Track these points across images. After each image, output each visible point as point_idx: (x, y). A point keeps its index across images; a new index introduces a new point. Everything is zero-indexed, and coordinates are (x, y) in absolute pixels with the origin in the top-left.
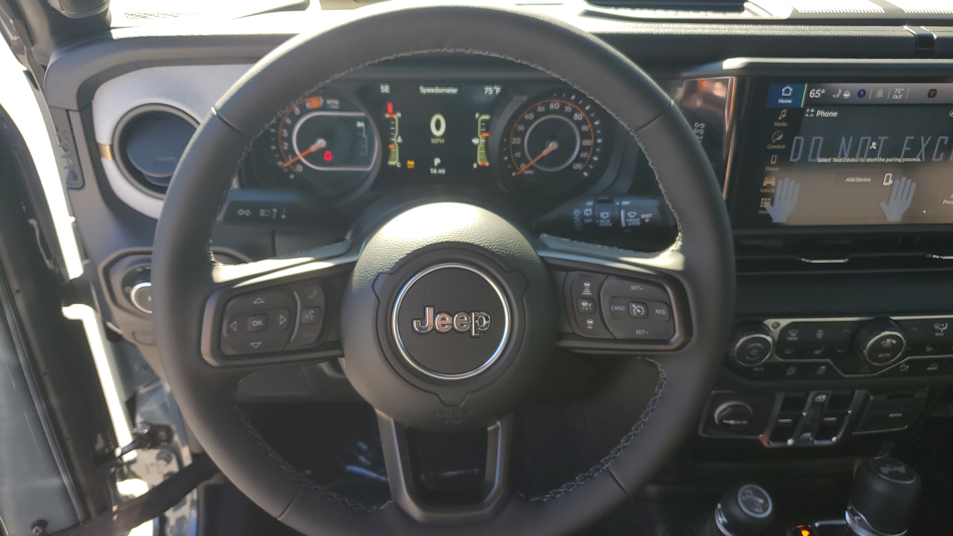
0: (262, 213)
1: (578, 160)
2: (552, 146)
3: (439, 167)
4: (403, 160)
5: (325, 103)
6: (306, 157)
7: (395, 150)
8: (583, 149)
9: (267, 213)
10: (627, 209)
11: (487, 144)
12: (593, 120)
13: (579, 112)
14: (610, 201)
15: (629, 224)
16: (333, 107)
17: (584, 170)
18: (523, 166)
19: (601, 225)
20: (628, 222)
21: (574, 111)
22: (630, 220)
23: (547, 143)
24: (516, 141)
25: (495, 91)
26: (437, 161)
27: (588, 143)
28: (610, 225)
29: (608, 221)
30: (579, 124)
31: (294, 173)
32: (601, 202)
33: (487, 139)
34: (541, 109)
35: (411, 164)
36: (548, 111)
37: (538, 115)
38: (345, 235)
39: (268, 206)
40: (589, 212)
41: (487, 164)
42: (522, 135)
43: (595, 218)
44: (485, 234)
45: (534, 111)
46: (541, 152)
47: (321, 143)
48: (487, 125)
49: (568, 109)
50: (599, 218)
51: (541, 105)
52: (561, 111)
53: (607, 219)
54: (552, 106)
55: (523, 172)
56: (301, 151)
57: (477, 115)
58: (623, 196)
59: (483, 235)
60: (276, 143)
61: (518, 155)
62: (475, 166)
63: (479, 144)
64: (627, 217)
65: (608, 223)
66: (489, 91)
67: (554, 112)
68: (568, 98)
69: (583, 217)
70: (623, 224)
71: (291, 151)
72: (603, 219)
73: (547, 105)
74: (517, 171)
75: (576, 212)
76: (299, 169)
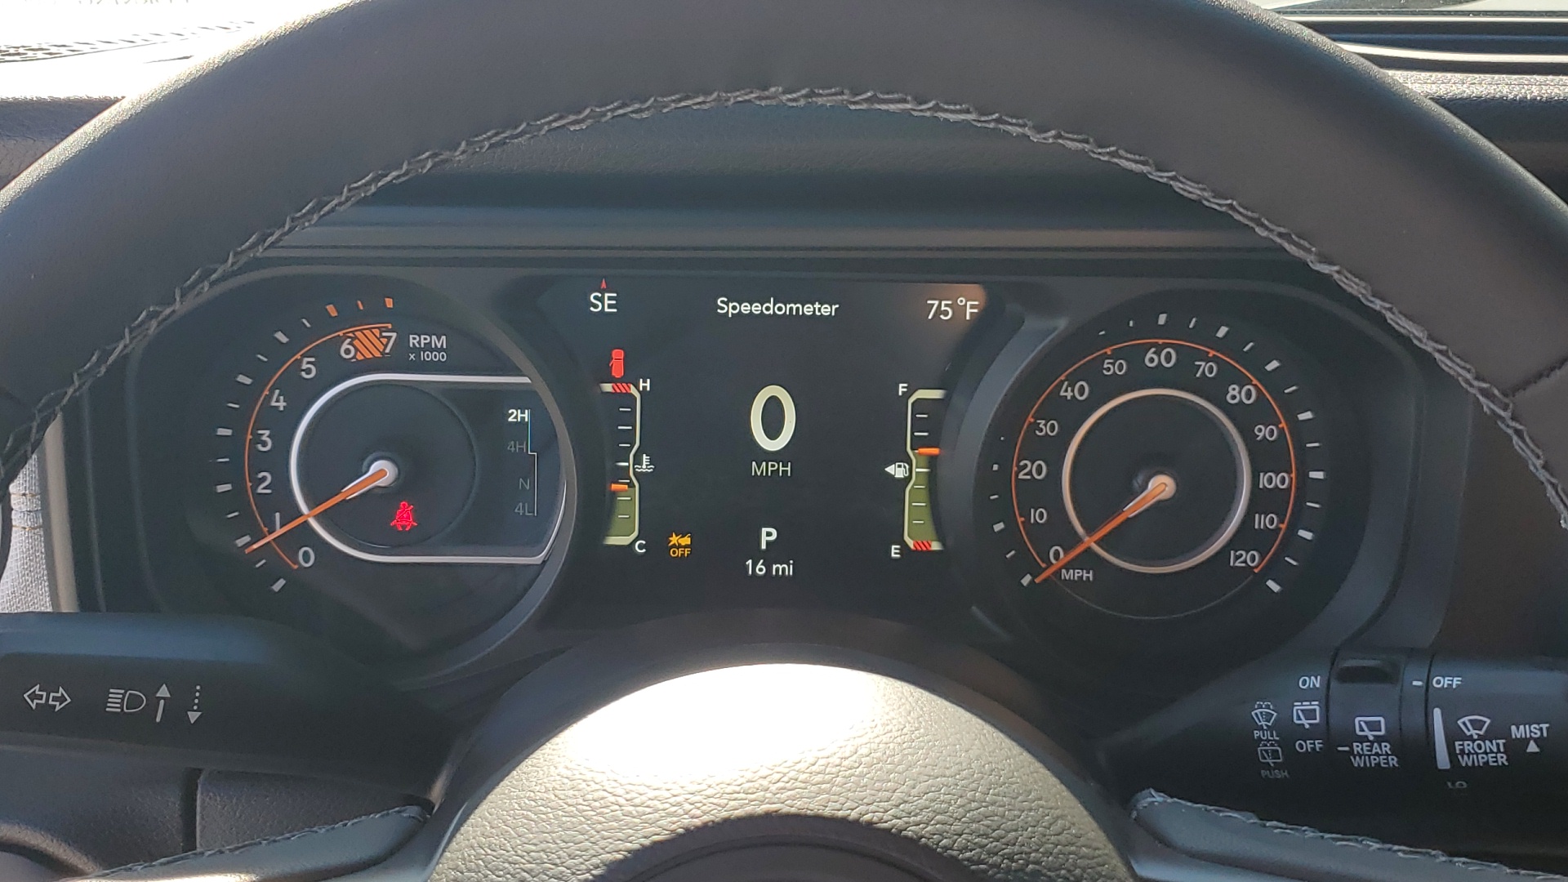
0: (115, 700)
1: (1246, 536)
2: (1162, 486)
3: (774, 554)
4: (654, 529)
5: (402, 341)
6: (324, 518)
7: (629, 501)
8: (1261, 500)
9: (134, 702)
10: (1454, 704)
11: (932, 479)
12: (1291, 407)
13: (1242, 382)
14: (1384, 676)
15: (1464, 761)
16: (427, 356)
17: (1267, 573)
18: (1058, 555)
19: (1357, 762)
20: (1462, 752)
21: (1228, 376)
22: (1468, 746)
23: (1140, 479)
24: (1033, 469)
25: (959, 311)
26: (768, 535)
27: (1273, 480)
28: (1393, 761)
29: (1386, 747)
30: (1244, 417)
31: (285, 572)
32: (1350, 676)
33: (932, 461)
34: (1114, 368)
35: (681, 541)
36: (1140, 377)
37: (1105, 389)
38: (428, 785)
39: (141, 675)
40: (1309, 714)
41: (936, 546)
42: (1053, 451)
43: (1335, 735)
44: (921, 787)
45: (1092, 373)
46: (1118, 508)
47: (382, 472)
48: (934, 421)
49: (1206, 369)
50: (1352, 737)
51: (1115, 356)
52: (1181, 376)
53: (1379, 740)
54: (1151, 359)
55: (1058, 573)
56: (313, 500)
57: (902, 388)
58: (1436, 655)
59: (914, 792)
60: (233, 473)
61: (1039, 516)
62: (894, 552)
63: (907, 479)
64: (1454, 735)
65: (1384, 756)
66: (939, 311)
67: (1159, 377)
68: (1205, 335)
69: (1288, 733)
70: (1443, 760)
71: (281, 499)
72: (1365, 739)
73: (1134, 357)
74: (1036, 571)
75: (1262, 713)
76: (306, 557)
